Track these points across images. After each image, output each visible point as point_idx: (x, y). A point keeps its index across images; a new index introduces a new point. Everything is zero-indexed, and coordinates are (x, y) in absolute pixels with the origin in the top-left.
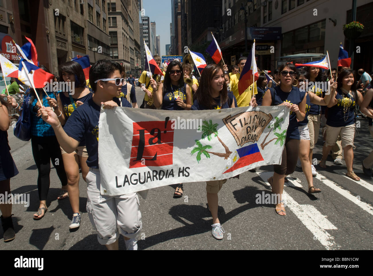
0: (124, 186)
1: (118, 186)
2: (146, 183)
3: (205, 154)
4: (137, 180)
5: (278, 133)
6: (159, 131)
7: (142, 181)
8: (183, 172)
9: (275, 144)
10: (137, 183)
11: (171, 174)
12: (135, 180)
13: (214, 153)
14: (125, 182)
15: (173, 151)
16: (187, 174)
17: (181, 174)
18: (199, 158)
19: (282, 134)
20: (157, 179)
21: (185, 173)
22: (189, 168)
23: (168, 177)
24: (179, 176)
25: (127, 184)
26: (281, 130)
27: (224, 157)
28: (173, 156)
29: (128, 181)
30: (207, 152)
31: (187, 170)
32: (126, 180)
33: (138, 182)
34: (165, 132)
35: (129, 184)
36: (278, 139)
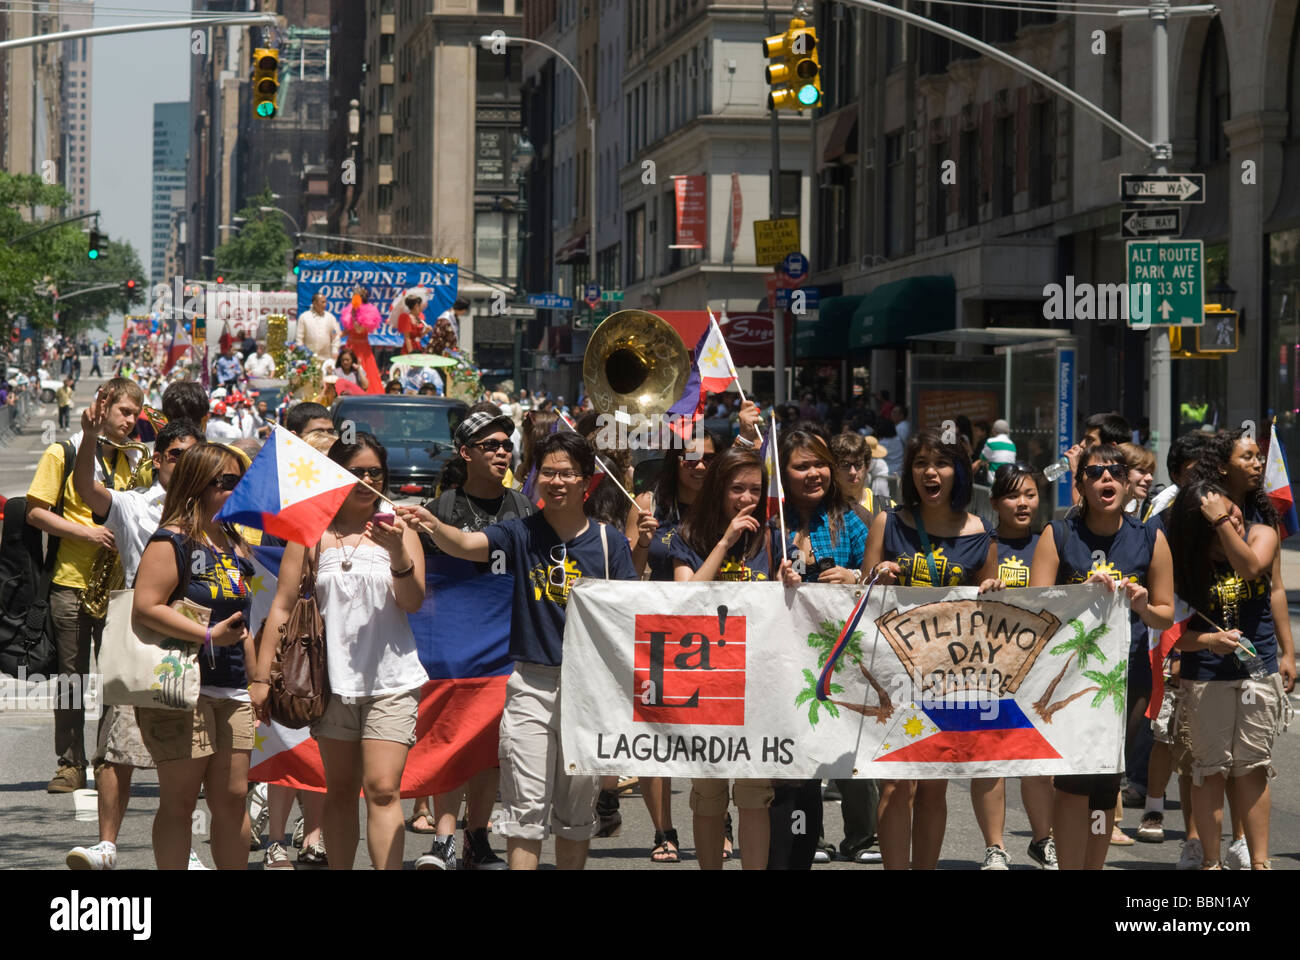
0: (616, 756)
1: (600, 755)
2: (670, 761)
3: (827, 708)
4: (649, 751)
5: (1096, 670)
6: (705, 640)
7: (662, 754)
8: (775, 750)
9: (1093, 705)
10: (648, 757)
11: (742, 752)
12: (643, 750)
13: (847, 706)
14: (619, 749)
15: (747, 692)
16: (786, 758)
17: (770, 755)
18: (814, 718)
19: (1112, 676)
20: (704, 759)
21: (781, 752)
22: (792, 743)
23: (735, 759)
24: (765, 759)
25: (623, 754)
26: (1106, 662)
27: (876, 718)
28: (748, 705)
29: (626, 749)
30: (833, 702)
31: (787, 746)
32: (622, 745)
33: (652, 756)
34: (722, 643)
35: (629, 756)
36: (1102, 690)
